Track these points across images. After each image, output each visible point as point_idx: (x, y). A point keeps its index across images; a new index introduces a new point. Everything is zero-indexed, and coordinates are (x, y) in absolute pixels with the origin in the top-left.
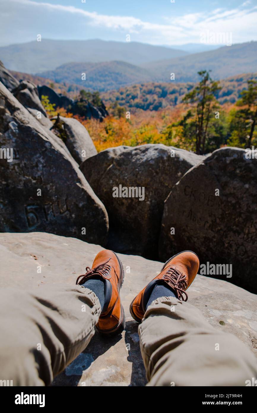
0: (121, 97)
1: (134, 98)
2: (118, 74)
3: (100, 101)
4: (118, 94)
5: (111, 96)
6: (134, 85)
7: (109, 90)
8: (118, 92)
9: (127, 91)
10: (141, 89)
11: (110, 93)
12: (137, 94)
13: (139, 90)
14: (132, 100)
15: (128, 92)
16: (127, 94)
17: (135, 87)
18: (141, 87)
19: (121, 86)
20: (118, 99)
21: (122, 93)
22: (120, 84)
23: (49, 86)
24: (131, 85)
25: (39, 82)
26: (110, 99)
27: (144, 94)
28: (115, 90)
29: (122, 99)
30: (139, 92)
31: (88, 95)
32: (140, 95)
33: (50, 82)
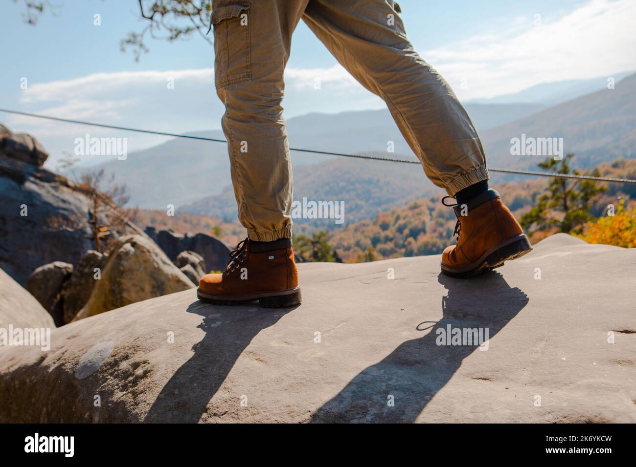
0: (383, 234)
1: (415, 233)
2: (370, 182)
3: (331, 253)
4: (377, 229)
5: (359, 236)
6: (412, 203)
7: (353, 222)
8: (375, 224)
9: (398, 218)
10: (431, 210)
11: (356, 230)
12: (424, 223)
13: (427, 212)
14: (411, 239)
15: (401, 222)
16: (397, 225)
17: (415, 207)
18: (431, 205)
19: (380, 209)
20: (375, 241)
21: (385, 227)
22: (379, 204)
23: (209, 233)
24: (406, 204)
25: (188, 226)
26: (358, 244)
27: (441, 220)
28: (367, 221)
29: (388, 239)
30: (427, 218)
31: (300, 243)
32: (429, 224)
33: (213, 224)
